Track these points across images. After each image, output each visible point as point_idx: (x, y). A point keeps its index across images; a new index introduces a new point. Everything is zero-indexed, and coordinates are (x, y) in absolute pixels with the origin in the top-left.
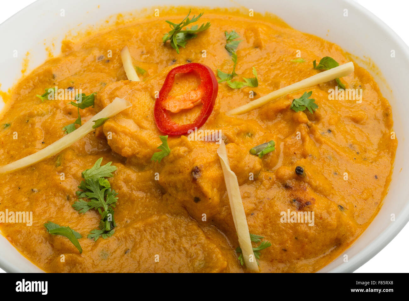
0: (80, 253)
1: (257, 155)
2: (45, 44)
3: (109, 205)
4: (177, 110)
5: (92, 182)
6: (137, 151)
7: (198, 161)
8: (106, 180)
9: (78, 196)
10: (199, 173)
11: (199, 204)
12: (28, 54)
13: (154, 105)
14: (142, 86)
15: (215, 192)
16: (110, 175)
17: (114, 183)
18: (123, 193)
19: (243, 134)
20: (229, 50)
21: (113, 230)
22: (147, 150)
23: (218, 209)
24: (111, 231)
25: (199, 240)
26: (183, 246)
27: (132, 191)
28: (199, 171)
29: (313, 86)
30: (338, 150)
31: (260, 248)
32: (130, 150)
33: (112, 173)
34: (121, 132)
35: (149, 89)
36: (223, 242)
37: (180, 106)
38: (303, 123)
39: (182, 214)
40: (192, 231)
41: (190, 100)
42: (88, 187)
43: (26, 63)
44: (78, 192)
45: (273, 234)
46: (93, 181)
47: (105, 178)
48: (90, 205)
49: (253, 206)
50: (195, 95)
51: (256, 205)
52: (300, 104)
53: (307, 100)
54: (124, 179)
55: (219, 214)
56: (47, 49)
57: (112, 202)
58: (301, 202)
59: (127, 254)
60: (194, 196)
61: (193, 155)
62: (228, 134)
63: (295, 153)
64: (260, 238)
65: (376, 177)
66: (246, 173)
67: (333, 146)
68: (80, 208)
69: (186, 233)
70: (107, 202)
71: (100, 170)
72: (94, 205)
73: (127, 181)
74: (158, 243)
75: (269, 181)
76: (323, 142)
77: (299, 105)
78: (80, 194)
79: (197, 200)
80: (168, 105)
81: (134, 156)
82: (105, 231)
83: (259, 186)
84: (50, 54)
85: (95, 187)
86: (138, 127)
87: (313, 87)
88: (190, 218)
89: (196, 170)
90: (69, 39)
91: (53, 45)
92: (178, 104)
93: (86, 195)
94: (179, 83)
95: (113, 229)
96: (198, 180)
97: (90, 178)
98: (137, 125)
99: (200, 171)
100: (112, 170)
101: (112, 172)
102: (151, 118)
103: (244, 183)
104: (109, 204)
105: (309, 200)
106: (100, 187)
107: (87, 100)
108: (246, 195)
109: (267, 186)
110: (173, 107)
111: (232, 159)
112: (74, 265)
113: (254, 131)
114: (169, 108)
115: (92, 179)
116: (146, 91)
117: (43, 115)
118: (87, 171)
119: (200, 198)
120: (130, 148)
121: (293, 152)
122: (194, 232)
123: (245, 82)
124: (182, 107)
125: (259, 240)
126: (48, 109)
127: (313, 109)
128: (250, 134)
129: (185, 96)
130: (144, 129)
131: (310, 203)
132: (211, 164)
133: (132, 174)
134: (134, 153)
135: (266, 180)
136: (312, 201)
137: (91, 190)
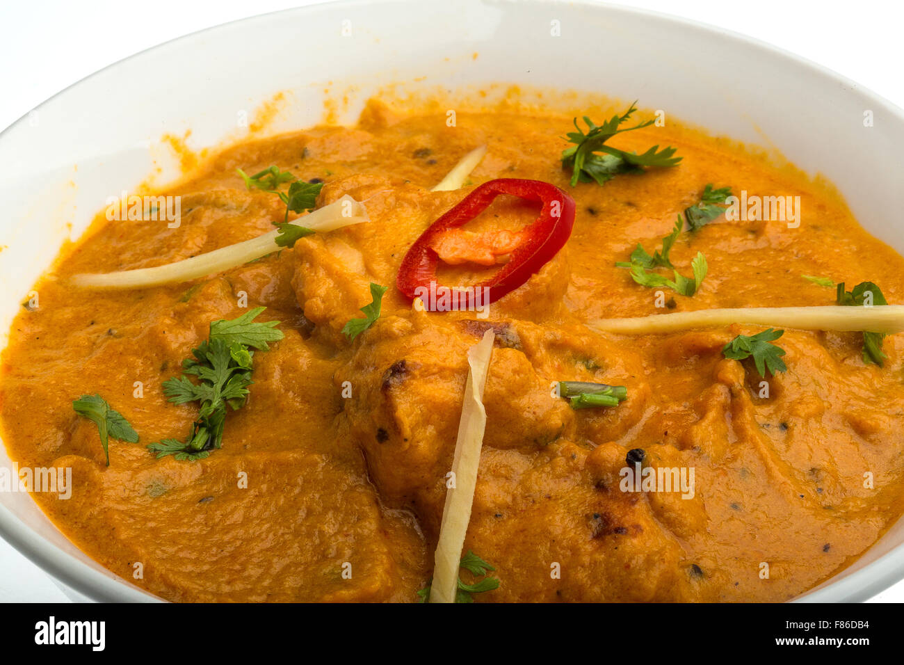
0: (105, 465)
1: (568, 400)
2: (326, 91)
3: (224, 399)
4: (453, 257)
5: (220, 347)
6: (333, 313)
7: (417, 354)
8: (249, 355)
9: (183, 369)
10: (403, 375)
11: (384, 448)
12: (280, 97)
13: (419, 235)
14: (422, 197)
15: (428, 434)
16: (263, 346)
17: (262, 363)
18: (268, 389)
19: (569, 353)
20: (692, 218)
21: (207, 452)
22: (351, 316)
23: (427, 476)
24: (203, 453)
25: (360, 527)
26: (320, 528)
27: (287, 390)
28: (402, 372)
29: (805, 330)
30: (771, 464)
31: (475, 588)
32: (322, 306)
33: (267, 342)
34: (323, 266)
35: (433, 207)
36: (414, 553)
37: (463, 251)
38: (722, 382)
39: (354, 463)
40: (355, 506)
41: (491, 248)
42: (209, 355)
43: (267, 113)
44: (188, 360)
45: (516, 570)
46: (222, 346)
47: (251, 348)
48: (195, 392)
49: (509, 499)
50: (507, 241)
51: (514, 498)
52: (742, 347)
53: (764, 345)
54: (284, 362)
55: (428, 488)
56: (327, 104)
57: (231, 396)
58: (607, 524)
59: (202, 503)
60: (378, 426)
61: (416, 340)
62: (525, 333)
63: (666, 433)
64: (487, 569)
65: (826, 548)
66: (523, 424)
67: (764, 451)
68: (175, 393)
69: (342, 504)
70: (224, 392)
71: (247, 329)
72: (202, 393)
73: (287, 368)
74: (277, 504)
75: (568, 462)
76: (749, 438)
77: (740, 348)
78: (189, 367)
79: (382, 436)
80: (442, 244)
81: (325, 321)
82: (190, 446)
83: (543, 465)
84: (331, 116)
85: (222, 360)
86: (365, 269)
87: (803, 331)
88: (366, 479)
89: (399, 369)
90: (386, 101)
91: (346, 100)
92: (462, 245)
93: (199, 371)
94: (500, 216)
95: (207, 450)
96: (392, 389)
97: (220, 338)
98: (363, 264)
99: (407, 372)
100: (270, 337)
101: (268, 340)
102: (398, 259)
103: (513, 447)
104: (225, 397)
105: (626, 525)
106: (230, 362)
107: (304, 193)
108: (503, 472)
109: (559, 470)
110: (449, 249)
111: (499, 380)
112: (80, 482)
113: (607, 361)
114: (440, 248)
115: (223, 342)
116: (426, 210)
117: (226, 208)
118: (221, 323)
119: (389, 432)
120: (323, 302)
121: (663, 429)
122: (357, 508)
123: (674, 280)
124: (467, 255)
125: (484, 571)
126: (243, 202)
127: (770, 368)
128: (592, 363)
129: (485, 237)
130: (372, 275)
131: (625, 530)
132: (447, 373)
133: (305, 358)
134: (328, 316)
135: (562, 456)
136: (632, 530)
137: (213, 363)
